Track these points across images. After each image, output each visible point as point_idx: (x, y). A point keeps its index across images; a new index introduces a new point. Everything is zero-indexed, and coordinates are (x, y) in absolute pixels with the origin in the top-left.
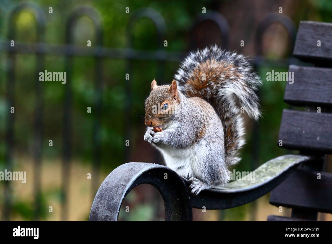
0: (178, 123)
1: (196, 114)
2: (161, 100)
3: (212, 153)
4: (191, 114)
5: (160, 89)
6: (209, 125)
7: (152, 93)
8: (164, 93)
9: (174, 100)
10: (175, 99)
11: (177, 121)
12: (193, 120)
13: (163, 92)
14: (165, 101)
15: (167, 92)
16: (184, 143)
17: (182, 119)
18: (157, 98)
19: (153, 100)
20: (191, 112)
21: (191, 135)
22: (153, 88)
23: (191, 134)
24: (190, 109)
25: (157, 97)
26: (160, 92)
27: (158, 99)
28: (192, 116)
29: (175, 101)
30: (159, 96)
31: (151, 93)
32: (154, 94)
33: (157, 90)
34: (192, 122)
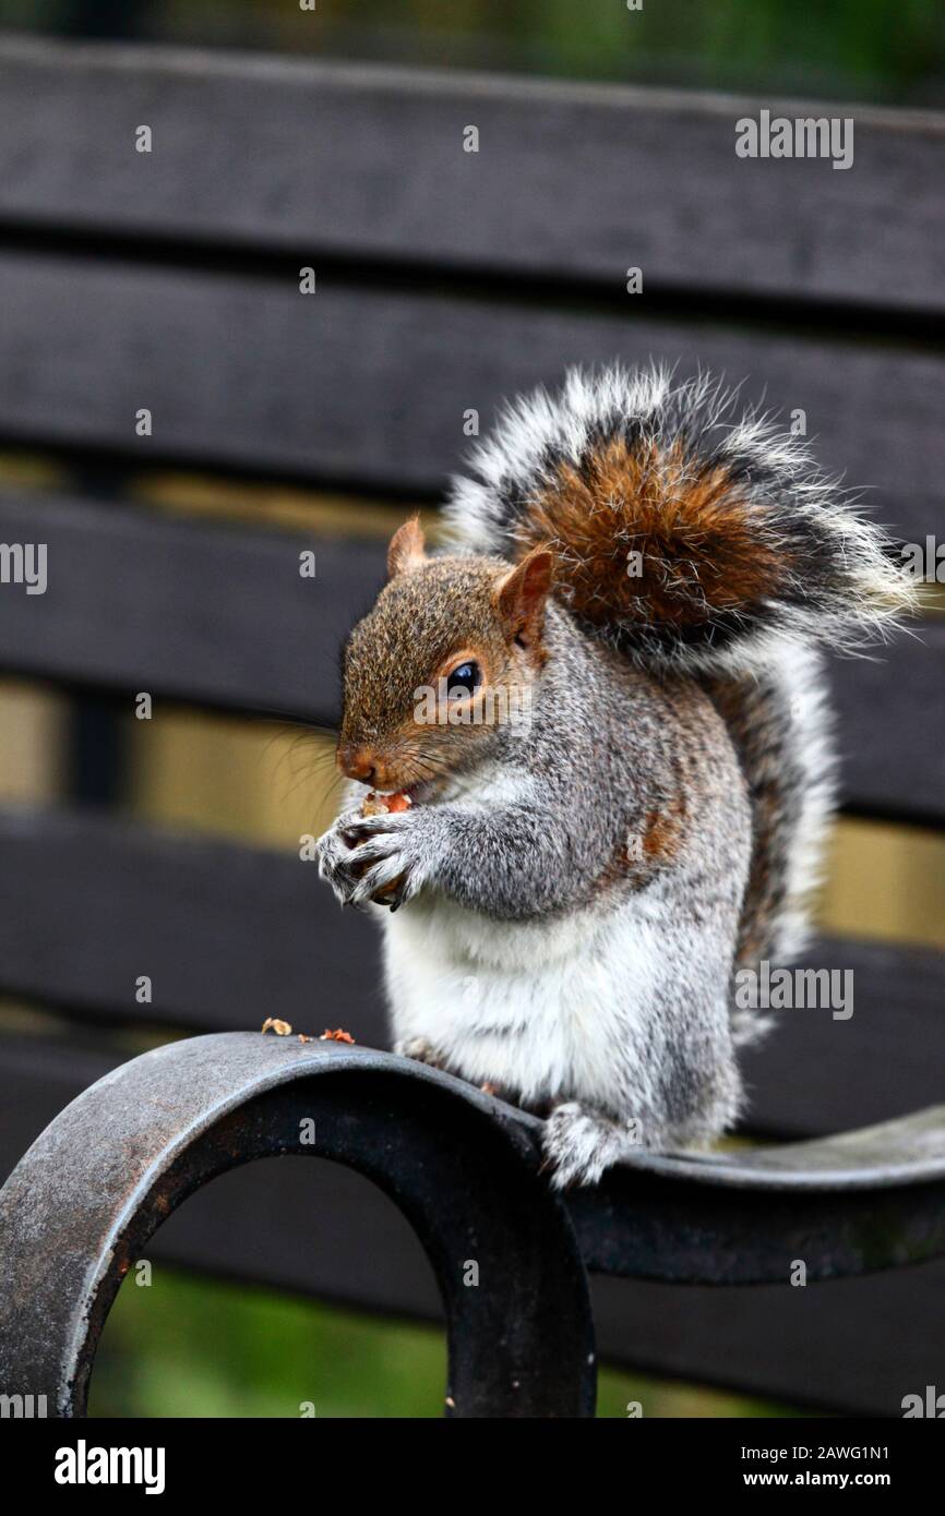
0: (530, 779)
1: (633, 738)
2: (445, 639)
3: (685, 978)
4: (603, 734)
5: (440, 573)
6: (707, 799)
7: (394, 595)
8: (461, 604)
9: (516, 648)
10: (523, 645)
11: (522, 770)
12: (610, 771)
13: (459, 597)
14: (465, 647)
15: (478, 598)
16: (539, 890)
17: (550, 762)
18: (421, 628)
19: (394, 637)
20: (608, 723)
21: (589, 849)
22: (400, 565)
23: (586, 846)
24: (604, 707)
25: (422, 620)
26: (439, 594)
27: (424, 633)
28: (609, 745)
29: (522, 656)
30: (429, 615)
31: (386, 591)
32: (401, 603)
33: (420, 579)
34: (604, 780)
